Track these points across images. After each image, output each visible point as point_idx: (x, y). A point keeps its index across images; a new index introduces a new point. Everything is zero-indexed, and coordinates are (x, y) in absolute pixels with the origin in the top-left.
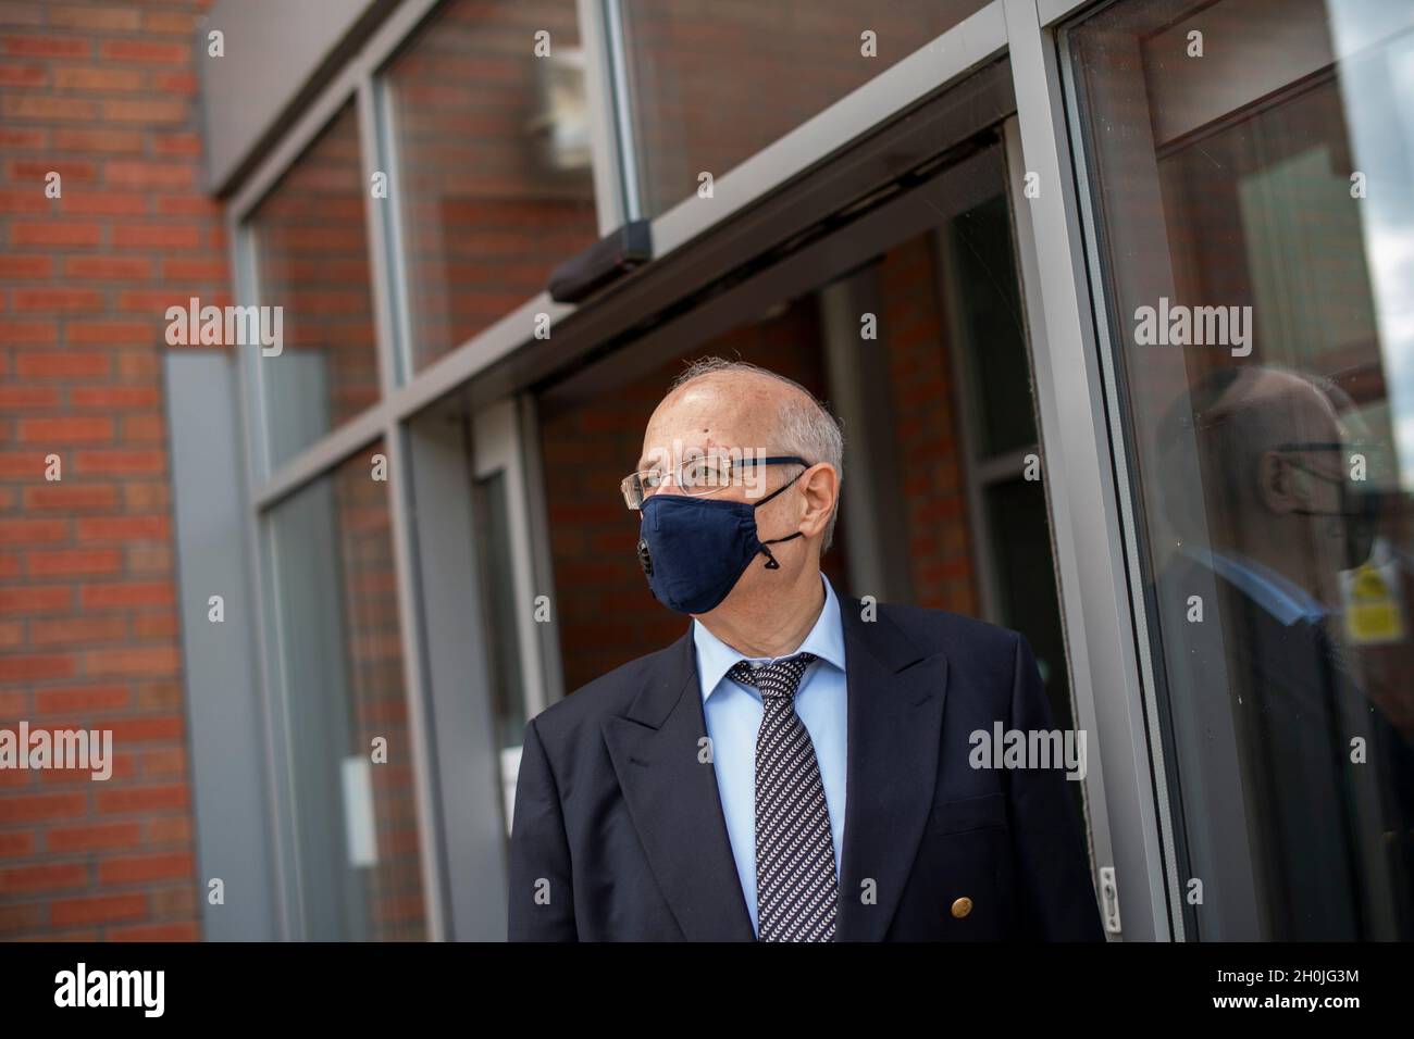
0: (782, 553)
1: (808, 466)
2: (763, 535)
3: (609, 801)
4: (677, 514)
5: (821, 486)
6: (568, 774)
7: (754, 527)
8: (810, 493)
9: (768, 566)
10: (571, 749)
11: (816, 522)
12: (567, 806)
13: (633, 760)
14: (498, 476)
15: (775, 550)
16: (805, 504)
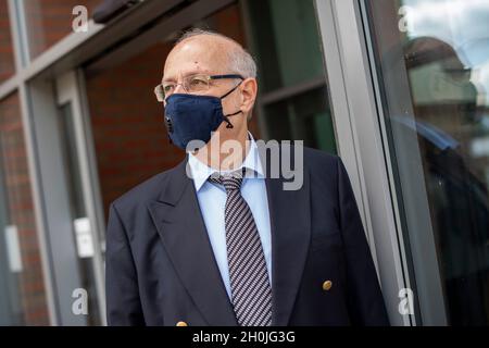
0: (234, 120)
1: (243, 79)
2: (225, 112)
3: (154, 241)
4: (185, 103)
5: (249, 89)
6: (132, 229)
7: (221, 108)
8: (244, 92)
9: (228, 127)
10: (133, 217)
11: (247, 106)
12: (132, 244)
13: (164, 221)
14: (68, 104)
15: (231, 119)
16: (242, 97)
